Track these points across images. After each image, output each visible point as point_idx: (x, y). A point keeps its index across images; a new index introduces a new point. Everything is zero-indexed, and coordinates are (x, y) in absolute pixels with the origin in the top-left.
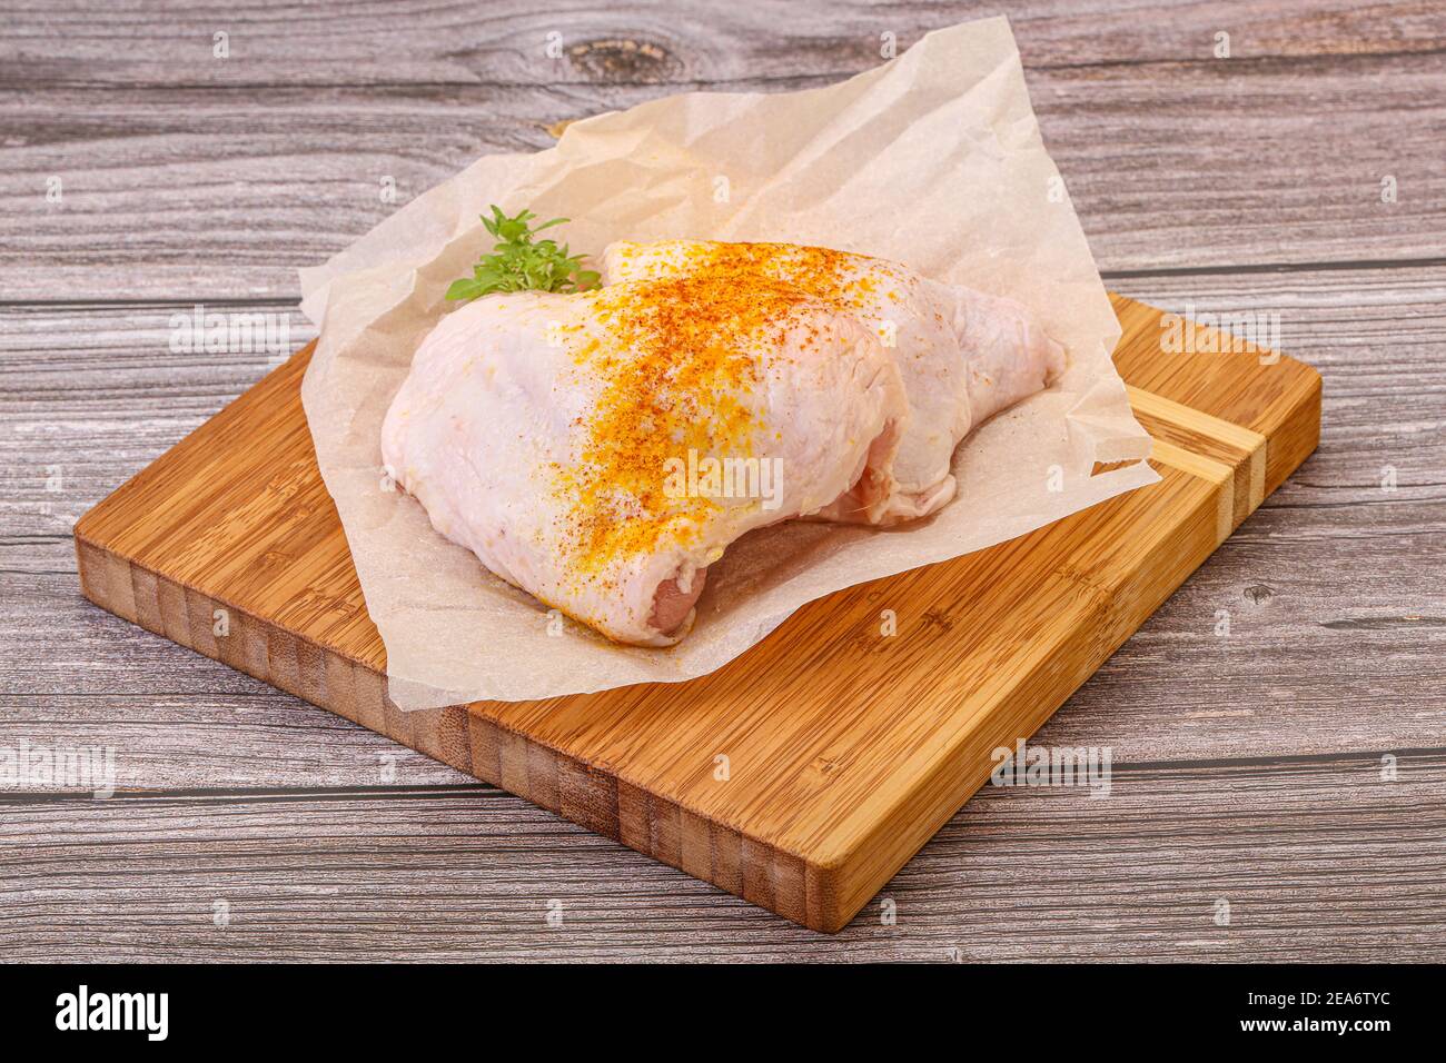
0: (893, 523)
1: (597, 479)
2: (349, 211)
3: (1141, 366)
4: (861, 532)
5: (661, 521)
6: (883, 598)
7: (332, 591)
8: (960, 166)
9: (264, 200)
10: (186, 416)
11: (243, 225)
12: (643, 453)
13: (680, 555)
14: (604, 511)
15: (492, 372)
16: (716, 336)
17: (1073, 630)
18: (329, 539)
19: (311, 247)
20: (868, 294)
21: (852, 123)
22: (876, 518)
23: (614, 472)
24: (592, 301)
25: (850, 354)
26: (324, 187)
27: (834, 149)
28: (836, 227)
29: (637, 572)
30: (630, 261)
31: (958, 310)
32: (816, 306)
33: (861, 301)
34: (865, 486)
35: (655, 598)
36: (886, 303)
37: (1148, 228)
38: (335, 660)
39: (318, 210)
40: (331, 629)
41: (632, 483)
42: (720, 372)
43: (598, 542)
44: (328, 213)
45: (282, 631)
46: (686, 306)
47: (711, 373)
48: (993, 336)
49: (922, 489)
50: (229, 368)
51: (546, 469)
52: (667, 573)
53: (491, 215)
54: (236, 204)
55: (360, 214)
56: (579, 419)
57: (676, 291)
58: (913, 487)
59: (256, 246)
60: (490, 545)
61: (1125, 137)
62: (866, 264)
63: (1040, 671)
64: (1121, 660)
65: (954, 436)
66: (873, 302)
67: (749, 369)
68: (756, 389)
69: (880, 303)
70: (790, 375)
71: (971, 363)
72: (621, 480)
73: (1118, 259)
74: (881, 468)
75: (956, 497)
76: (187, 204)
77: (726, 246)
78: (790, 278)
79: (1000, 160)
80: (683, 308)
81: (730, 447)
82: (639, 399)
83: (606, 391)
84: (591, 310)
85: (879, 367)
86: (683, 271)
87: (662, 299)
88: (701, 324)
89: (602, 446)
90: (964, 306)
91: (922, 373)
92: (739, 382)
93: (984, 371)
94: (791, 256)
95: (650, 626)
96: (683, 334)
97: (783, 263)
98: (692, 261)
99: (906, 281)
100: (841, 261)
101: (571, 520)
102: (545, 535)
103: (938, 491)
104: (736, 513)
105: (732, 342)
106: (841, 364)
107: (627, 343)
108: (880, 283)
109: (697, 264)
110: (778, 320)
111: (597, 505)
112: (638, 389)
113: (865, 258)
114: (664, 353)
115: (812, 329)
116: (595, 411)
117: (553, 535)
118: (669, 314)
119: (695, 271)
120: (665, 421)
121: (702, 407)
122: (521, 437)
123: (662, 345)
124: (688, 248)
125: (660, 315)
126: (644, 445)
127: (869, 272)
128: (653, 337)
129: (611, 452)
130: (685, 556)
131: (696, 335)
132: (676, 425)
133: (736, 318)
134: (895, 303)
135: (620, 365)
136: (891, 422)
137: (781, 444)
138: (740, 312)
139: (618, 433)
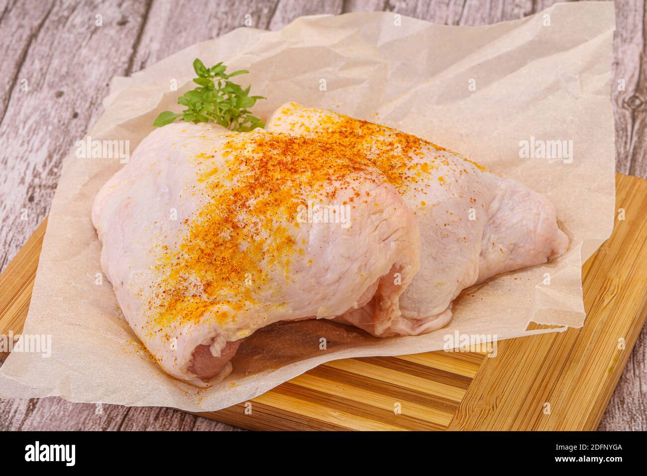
1: (183, 264)
5: (212, 304)
8: (550, 97)
12: (217, 254)
13: (215, 330)
14: (181, 287)
15: (159, 173)
20: (425, 174)
22: (379, 331)
23: (194, 261)
25: (378, 215)
29: (184, 334)
30: (283, 118)
31: (498, 197)
32: (369, 177)
33: (417, 178)
34: (377, 308)
35: (193, 355)
36: (434, 183)
41: (203, 273)
42: (282, 208)
43: (171, 307)
47: (277, 208)
48: (515, 221)
49: (422, 316)
51: (159, 248)
52: (203, 341)
56: (187, 220)
57: (283, 145)
58: (415, 315)
60: (116, 289)
62: (433, 154)
65: (461, 284)
66: (425, 180)
69: (430, 183)
72: (197, 268)
74: (389, 298)
75: (447, 326)
78: (378, 152)
79: (577, 99)
80: (279, 158)
81: (275, 263)
82: (226, 215)
83: (208, 205)
84: (223, 146)
85: (396, 228)
86: (313, 132)
87: (269, 149)
88: (284, 172)
89: (194, 242)
90: (503, 197)
91: (447, 236)
92: (293, 219)
93: (501, 243)
94: (385, 137)
95: (190, 372)
96: (269, 177)
97: (377, 141)
98: (322, 126)
99: (458, 171)
100: (417, 147)
101: (160, 287)
102: (143, 293)
103: (432, 321)
104: (269, 308)
105: (298, 189)
106: (369, 221)
107: (233, 175)
108: (437, 169)
109: (324, 129)
110: (336, 180)
111: (178, 281)
112: (228, 208)
113: (439, 149)
114: (252, 187)
115: (356, 192)
116: (197, 217)
117: (147, 294)
118: (268, 160)
119: (320, 134)
120: (238, 234)
121: (263, 230)
122: (155, 222)
123: (253, 181)
124: (324, 117)
125: (261, 160)
126: (219, 248)
127: (433, 160)
128: (251, 174)
129: (197, 248)
130: (219, 331)
131: (277, 179)
132: (244, 239)
133: (309, 174)
134: (441, 185)
135: (224, 188)
136: (398, 267)
137: (310, 267)
138: (315, 169)
139: (206, 235)
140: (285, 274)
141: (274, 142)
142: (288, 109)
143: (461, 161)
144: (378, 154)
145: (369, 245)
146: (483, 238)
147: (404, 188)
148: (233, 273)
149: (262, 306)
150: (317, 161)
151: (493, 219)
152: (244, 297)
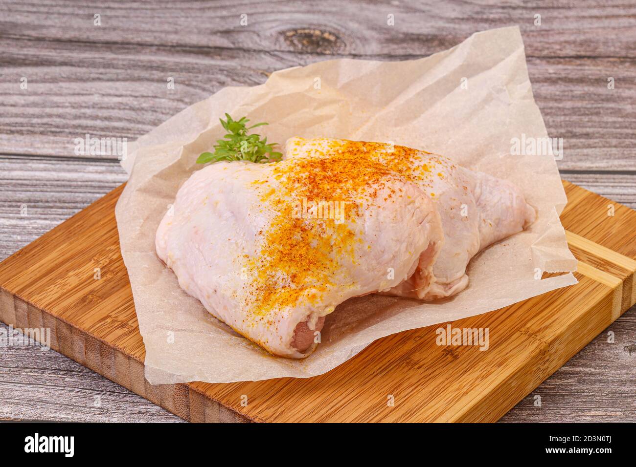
0: (431, 299)
1: (268, 265)
2: (154, 114)
3: (577, 222)
4: (414, 303)
5: (301, 290)
6: (422, 340)
7: (122, 318)
8: (487, 107)
9: (109, 105)
10: (55, 219)
11: (96, 118)
12: (294, 252)
13: (310, 309)
14: (271, 283)
15: (217, 203)
16: (339, 191)
17: (524, 363)
18: (123, 289)
19: (133, 132)
20: (427, 173)
21: (429, 80)
22: (422, 295)
23: (278, 261)
24: (273, 168)
25: (412, 205)
26: (143, 100)
27: (418, 94)
28: (416, 137)
29: (286, 317)
30: (299, 148)
31: (478, 185)
32: (396, 178)
33: (422, 177)
34: (417, 277)
35: (295, 331)
36: (436, 178)
37: (591, 147)
38: (120, 355)
39: (139, 112)
40: (119, 338)
41: (287, 268)
43: (266, 299)
44: (143, 114)
45: (92, 338)
46: (325, 173)
48: (496, 201)
50: (81, 195)
51: (241, 258)
52: (302, 318)
53: (225, 119)
54: (94, 106)
55: (161, 116)
56: (261, 232)
57: (320, 165)
58: (444, 280)
59: (102, 129)
60: (209, 297)
61: (584, 97)
62: (427, 157)
63: (505, 384)
64: (552, 381)
65: (469, 254)
66: (429, 178)
67: (355, 210)
68: (359, 221)
69: (433, 178)
70: (378, 214)
71: (482, 215)
72: (281, 266)
73: (573, 164)
74: (426, 268)
75: (467, 287)
76: (67, 104)
77: (351, 143)
78: (385, 162)
79: (509, 105)
80: (322, 174)
81: (342, 252)
82: (294, 223)
83: (276, 217)
84: (272, 172)
85: (426, 214)
86: (327, 155)
87: (312, 169)
88: (331, 184)
89: (272, 247)
90: (481, 183)
91: (454, 218)
92: (350, 217)
93: (489, 219)
94: (387, 150)
95: (292, 347)
96: (321, 188)
97: (381, 153)
98: (332, 150)
99: (449, 167)
100: (414, 154)
101: (253, 286)
102: (238, 294)
103: (456, 284)
104: (344, 287)
105: (347, 195)
106: (407, 210)
107: (290, 192)
108: (434, 167)
109: (335, 151)
110: (374, 184)
111: (267, 279)
114: (309, 198)
115: (392, 190)
116: (270, 227)
117: (242, 294)
118: (314, 177)
119: (333, 156)
120: (307, 235)
121: (328, 229)
122: (229, 240)
123: (309, 194)
124: (331, 143)
125: (309, 177)
126: (295, 248)
127: (429, 161)
128: (305, 189)
129: (276, 251)
130: (313, 309)
131: (328, 189)
132: (313, 238)
133: (351, 182)
134: (441, 179)
135: (285, 203)
136: (432, 243)
137: (371, 252)
138: (353, 178)
139: (281, 240)
140: (352, 259)
141: (312, 164)
142: (299, 141)
145: (411, 228)
148: (311, 265)
149: (338, 287)
150: (352, 172)
151: (480, 201)
152: (324, 281)
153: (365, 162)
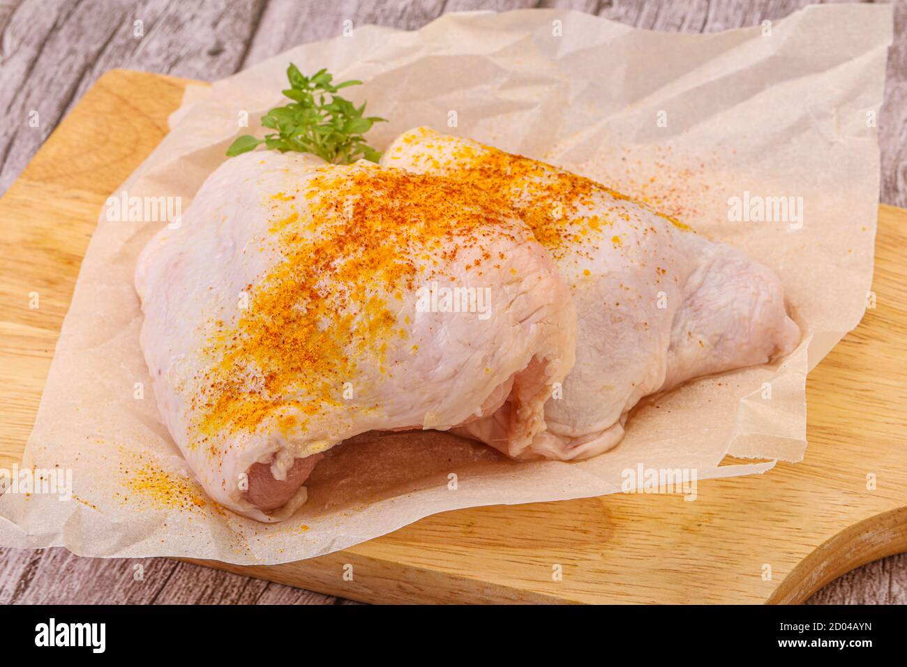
1: (240, 348)
5: (275, 404)
12: (287, 334)
13: (277, 442)
14: (235, 380)
15: (223, 220)
20: (594, 232)
22: (515, 451)
23: (255, 344)
25: (513, 286)
29: (235, 446)
30: (405, 148)
31: (702, 269)
33: (582, 237)
34: (513, 418)
35: (248, 477)
36: (606, 245)
41: (265, 360)
42: (380, 272)
43: (221, 407)
47: (372, 271)
48: (723, 301)
49: (578, 432)
51: (212, 324)
52: (260, 457)
56: (250, 286)
57: (393, 185)
58: (568, 430)
65: (637, 391)
66: (594, 241)
67: (408, 277)
68: (407, 297)
69: (600, 244)
72: (258, 353)
74: (529, 404)
75: (612, 449)
77: (496, 154)
78: (530, 199)
80: (383, 202)
81: (365, 348)
82: (303, 280)
83: (280, 265)
84: (308, 184)
85: (541, 305)
86: (443, 168)
87: (371, 189)
88: (387, 222)
89: (257, 316)
90: (709, 268)
91: (620, 320)
92: (394, 287)
93: (700, 333)
94: (543, 179)
95: (245, 501)
96: (366, 227)
97: (531, 183)
98: (456, 161)
99: (641, 229)
100: (587, 194)
101: (208, 378)
102: (185, 387)
103: (592, 440)
104: (355, 411)
105: (404, 246)
106: (501, 294)
107: (316, 224)
108: (611, 224)
109: (459, 165)
110: (459, 235)
111: (232, 371)
112: (306, 270)
113: (617, 197)
114: (340, 241)
115: (485, 252)
116: (264, 281)
117: (191, 387)
118: (367, 205)
119: (453, 172)
120: (317, 307)
121: (352, 302)
122: (211, 288)
123: (343, 233)
124: (460, 148)
125: (358, 204)
126: (290, 326)
127: (606, 211)
128: (341, 224)
129: (261, 325)
130: (283, 443)
131: (377, 232)
132: (325, 314)
133: (422, 225)
134: (615, 248)
135: (303, 242)
136: (541, 360)
137: (415, 356)
138: (430, 219)
139: (274, 307)
140: (379, 364)
141: (380, 180)
142: (414, 136)
143: (650, 215)
144: (530, 202)
145: (498, 327)
146: (674, 325)
147: (562, 250)
148: (307, 362)
149: (345, 409)
150: (435, 207)
151: (692, 299)
152: (321, 395)
153: (475, 194)
